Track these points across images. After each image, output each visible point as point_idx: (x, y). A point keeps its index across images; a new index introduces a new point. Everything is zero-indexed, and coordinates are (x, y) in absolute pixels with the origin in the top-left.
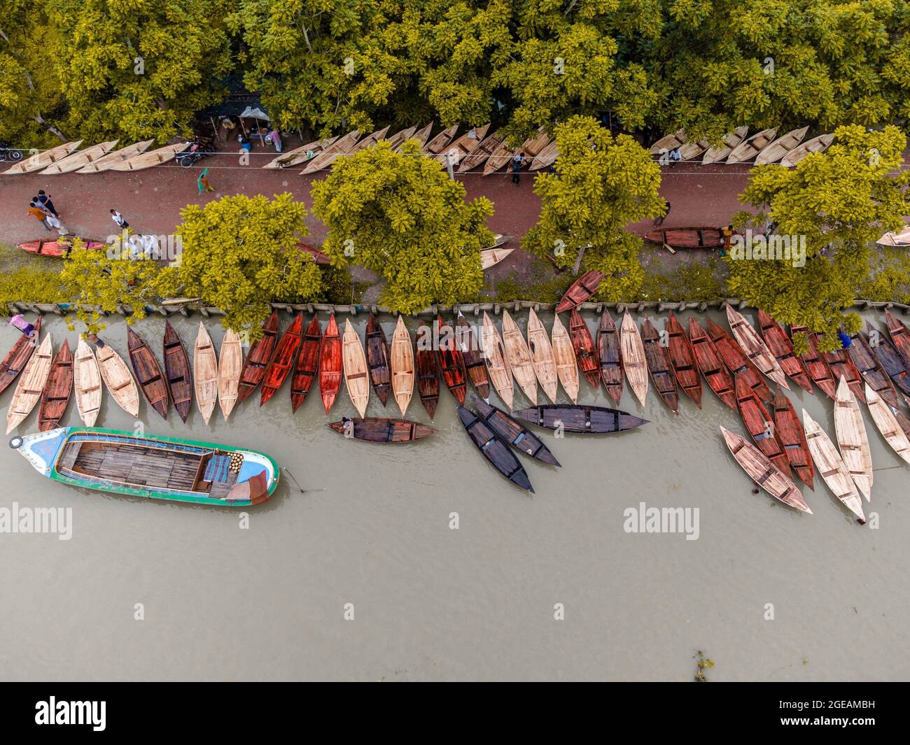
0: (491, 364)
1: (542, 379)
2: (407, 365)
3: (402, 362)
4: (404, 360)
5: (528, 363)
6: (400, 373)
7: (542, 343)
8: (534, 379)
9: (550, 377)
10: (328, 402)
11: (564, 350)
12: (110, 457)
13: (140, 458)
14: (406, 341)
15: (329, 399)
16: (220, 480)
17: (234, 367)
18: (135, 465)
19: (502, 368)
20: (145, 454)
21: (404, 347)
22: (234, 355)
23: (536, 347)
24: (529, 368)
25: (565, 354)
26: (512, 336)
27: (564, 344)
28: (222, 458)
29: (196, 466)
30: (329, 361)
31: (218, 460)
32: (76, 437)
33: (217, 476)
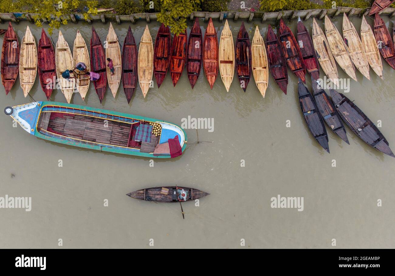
0: (319, 57)
1: (357, 65)
2: (262, 62)
3: (259, 60)
4: (260, 59)
5: (344, 53)
6: (258, 68)
7: (353, 38)
8: (351, 63)
9: (362, 63)
10: (211, 81)
11: (369, 42)
12: (69, 122)
13: (89, 124)
14: (260, 45)
15: (211, 78)
16: (146, 141)
17: (148, 60)
18: (87, 128)
19: (327, 59)
20: (92, 121)
21: (259, 50)
22: (148, 51)
23: (349, 42)
24: (346, 57)
25: (370, 44)
26: (331, 34)
27: (368, 38)
28: (146, 126)
29: (127, 131)
30: (209, 52)
31: (143, 127)
32: (46, 109)
33: (144, 138)
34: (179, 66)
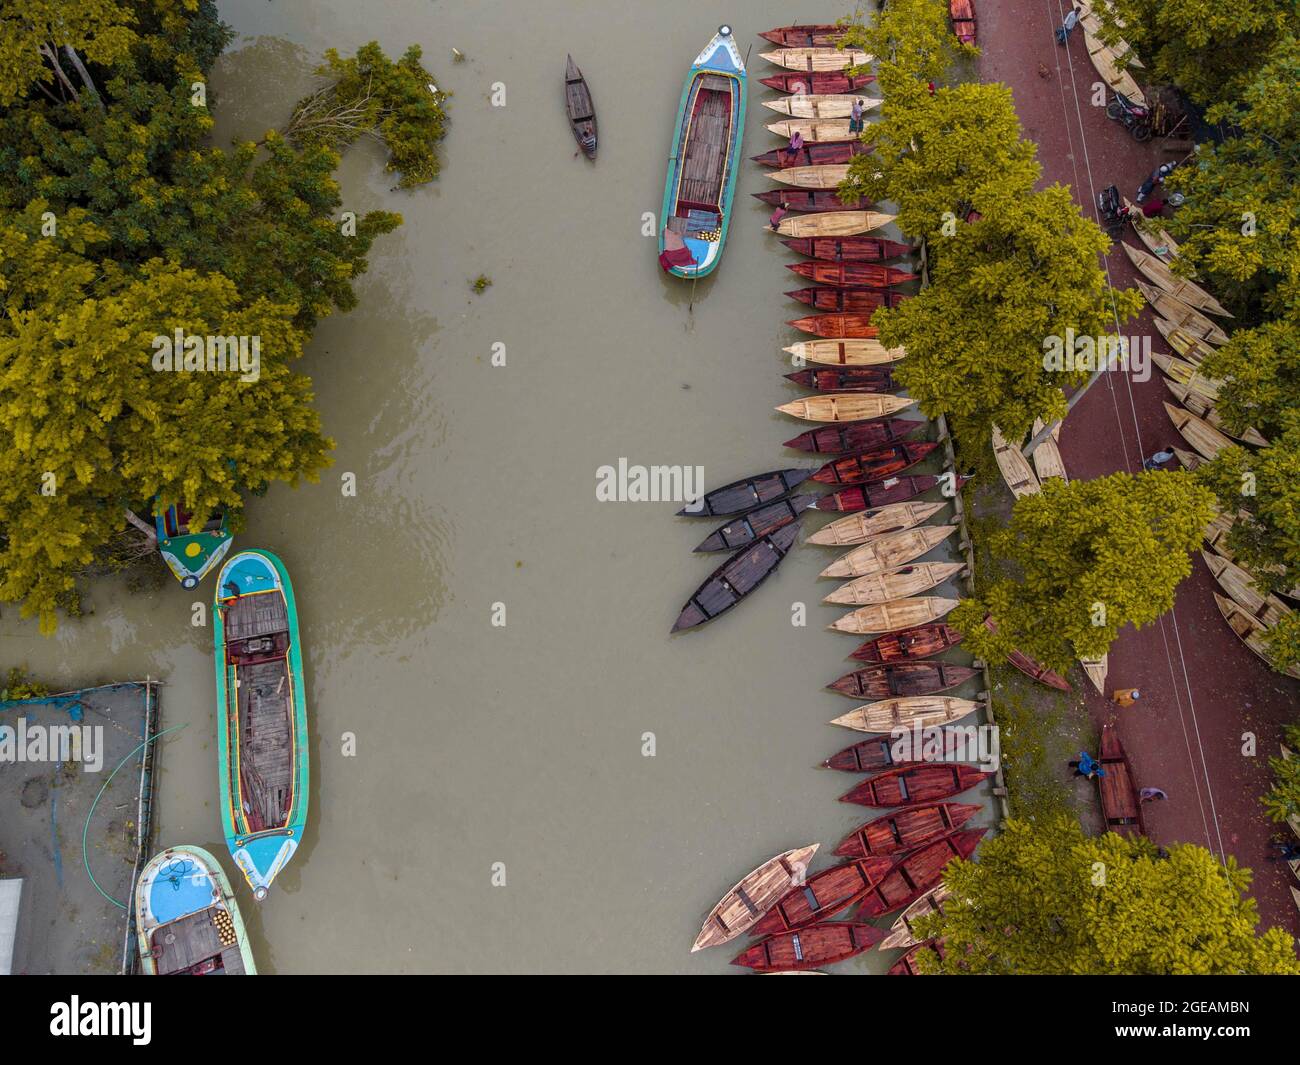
0: (869, 516)
1: (859, 585)
2: (847, 414)
3: (851, 408)
4: (853, 411)
5: (882, 565)
6: (835, 407)
7: (914, 583)
8: (860, 573)
9: (862, 596)
10: (802, 325)
11: (912, 616)
12: (718, 121)
13: (716, 150)
14: (881, 411)
15: (807, 325)
16: (689, 225)
17: (836, 229)
18: (709, 146)
19: (866, 532)
20: (721, 153)
21: (871, 409)
22: (852, 227)
23: (906, 577)
24: (875, 567)
25: (906, 617)
26: (919, 541)
27: (920, 615)
28: (715, 223)
29: (708, 202)
31: (713, 220)
33: (695, 222)
34: (826, 277)
